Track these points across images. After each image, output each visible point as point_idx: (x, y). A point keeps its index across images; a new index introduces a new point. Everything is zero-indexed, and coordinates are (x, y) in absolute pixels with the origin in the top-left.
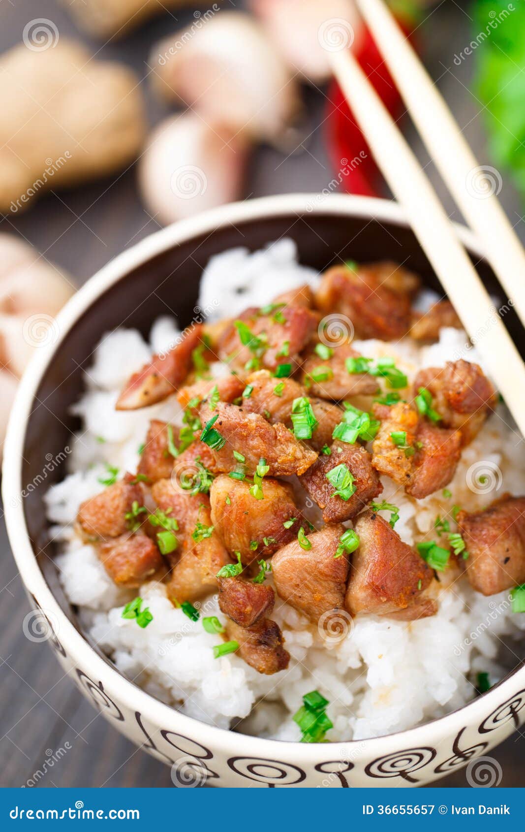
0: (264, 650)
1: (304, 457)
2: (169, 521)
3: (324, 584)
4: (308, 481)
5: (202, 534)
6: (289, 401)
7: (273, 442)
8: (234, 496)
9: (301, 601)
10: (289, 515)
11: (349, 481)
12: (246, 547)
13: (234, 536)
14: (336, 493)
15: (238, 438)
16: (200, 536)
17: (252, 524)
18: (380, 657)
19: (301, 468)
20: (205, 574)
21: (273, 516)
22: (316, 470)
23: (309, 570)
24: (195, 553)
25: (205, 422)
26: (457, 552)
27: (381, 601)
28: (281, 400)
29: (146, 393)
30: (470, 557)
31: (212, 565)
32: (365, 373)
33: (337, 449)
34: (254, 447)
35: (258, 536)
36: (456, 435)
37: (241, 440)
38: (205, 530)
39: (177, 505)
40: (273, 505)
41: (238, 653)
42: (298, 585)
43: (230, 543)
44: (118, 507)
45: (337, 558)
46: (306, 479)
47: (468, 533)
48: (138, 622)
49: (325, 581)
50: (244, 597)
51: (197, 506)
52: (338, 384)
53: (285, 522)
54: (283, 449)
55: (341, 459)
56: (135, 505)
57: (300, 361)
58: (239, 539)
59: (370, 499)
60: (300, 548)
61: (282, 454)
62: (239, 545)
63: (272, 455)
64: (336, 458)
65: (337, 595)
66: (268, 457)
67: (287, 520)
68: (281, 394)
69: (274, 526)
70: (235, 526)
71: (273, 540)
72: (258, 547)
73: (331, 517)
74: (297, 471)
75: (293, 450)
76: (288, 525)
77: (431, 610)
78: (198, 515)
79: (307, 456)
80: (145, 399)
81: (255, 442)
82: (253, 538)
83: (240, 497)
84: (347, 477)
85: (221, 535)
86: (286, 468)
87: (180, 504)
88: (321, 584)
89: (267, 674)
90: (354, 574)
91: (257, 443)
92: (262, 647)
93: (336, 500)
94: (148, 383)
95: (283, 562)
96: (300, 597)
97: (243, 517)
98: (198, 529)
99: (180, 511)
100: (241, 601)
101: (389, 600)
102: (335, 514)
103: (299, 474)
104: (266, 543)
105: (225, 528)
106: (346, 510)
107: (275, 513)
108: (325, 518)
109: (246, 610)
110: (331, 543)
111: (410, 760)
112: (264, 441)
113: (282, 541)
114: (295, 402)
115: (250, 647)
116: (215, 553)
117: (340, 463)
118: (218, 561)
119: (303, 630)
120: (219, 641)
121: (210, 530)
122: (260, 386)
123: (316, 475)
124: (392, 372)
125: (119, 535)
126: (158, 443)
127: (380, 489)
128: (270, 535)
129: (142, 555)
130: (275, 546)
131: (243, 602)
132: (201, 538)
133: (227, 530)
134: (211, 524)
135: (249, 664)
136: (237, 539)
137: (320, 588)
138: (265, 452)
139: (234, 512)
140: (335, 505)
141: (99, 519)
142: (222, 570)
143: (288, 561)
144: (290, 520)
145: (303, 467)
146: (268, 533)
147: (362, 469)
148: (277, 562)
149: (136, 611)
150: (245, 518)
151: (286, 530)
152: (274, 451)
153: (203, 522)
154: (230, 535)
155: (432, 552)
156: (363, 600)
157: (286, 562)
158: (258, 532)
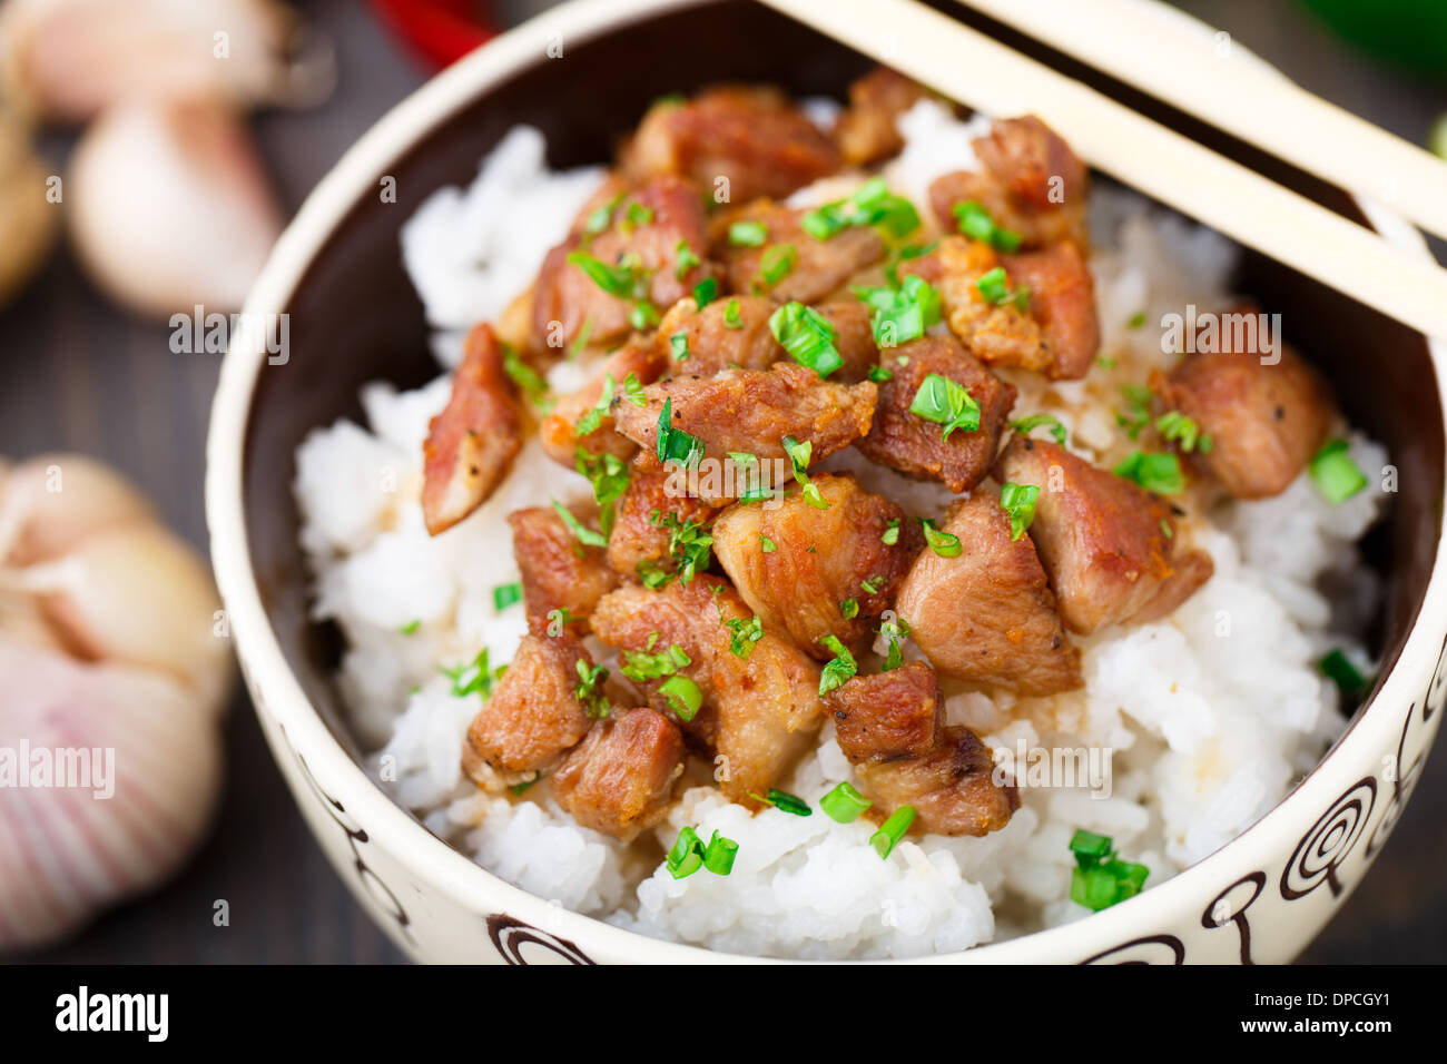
0: (973, 784)
1: (855, 400)
2: (663, 658)
3: (1015, 603)
4: (882, 442)
5: (747, 638)
6: (761, 327)
7: (788, 399)
8: (773, 530)
9: (990, 659)
10: (882, 519)
11: (959, 397)
12: (835, 620)
13: (806, 609)
14: (949, 429)
15: (722, 425)
16: (746, 644)
17: (829, 566)
18: (1174, 690)
19: (862, 420)
20: (788, 711)
21: (855, 537)
22: (886, 412)
23: (979, 590)
24: (748, 684)
25: (646, 431)
26: (1188, 445)
27: (1128, 580)
28: (746, 333)
29: (474, 471)
30: (1216, 440)
31: (791, 686)
32: (848, 227)
33: (897, 363)
34: (760, 427)
35: (849, 588)
36: (1068, 250)
37: (730, 425)
38: (749, 628)
39: (662, 622)
40: (846, 515)
41: (917, 830)
42: (971, 631)
43: (804, 629)
44: (553, 686)
45: (1019, 541)
46: (875, 440)
47: (1190, 398)
48: (712, 869)
49: (1016, 595)
50: (908, 687)
51: (702, 600)
52: (813, 269)
53: (882, 535)
54: (810, 404)
55: (918, 370)
56: (581, 667)
57: (720, 269)
58: (818, 609)
59: (1004, 415)
60: (941, 560)
61: (814, 415)
62: (820, 622)
63: (800, 422)
64: (908, 376)
65: (1046, 616)
66: (795, 430)
67: (884, 529)
68: (740, 323)
69: (869, 553)
70: (801, 588)
71: (879, 579)
72: (859, 603)
73: (963, 479)
74: (858, 429)
75: (830, 397)
76: (891, 537)
77: (1202, 570)
78: (715, 612)
79: (860, 395)
80: (478, 482)
81: (760, 415)
82: (841, 596)
83: (787, 526)
84: (952, 392)
85: (779, 626)
86: (838, 433)
87: (667, 618)
88: (1011, 608)
89: (999, 827)
90: (1055, 561)
91: (762, 414)
92: (967, 780)
93: (955, 445)
94: (466, 452)
95: (924, 603)
96: (984, 653)
97: (810, 561)
98: (735, 633)
99: (673, 629)
100: (906, 698)
101: (1141, 573)
102: (965, 469)
103: (864, 433)
104: (871, 590)
105: (784, 602)
106: (982, 452)
107: (858, 528)
108: (955, 485)
109: (925, 709)
110: (991, 522)
111: (1343, 824)
112: (771, 405)
113: (894, 573)
114: (774, 324)
115: (942, 796)
116: (788, 660)
117: (921, 378)
118: (800, 672)
119: (1008, 723)
120: (868, 829)
121: (757, 622)
122: (694, 328)
123: (891, 423)
124: (888, 205)
125: (582, 739)
126: (554, 539)
127: (1012, 391)
128: (869, 572)
129: (654, 742)
130: (886, 590)
131: (911, 697)
132: (747, 646)
133: (788, 604)
134: (748, 613)
135: (951, 834)
136: (815, 611)
137: (1012, 616)
138: (786, 423)
139: (789, 560)
140: (956, 454)
141: (528, 731)
142: (824, 677)
143: (933, 597)
144: (889, 528)
145: (863, 418)
146: (865, 570)
147: (965, 369)
148: (912, 609)
149: (698, 849)
150: (814, 561)
151: (892, 548)
152: (798, 416)
153: (736, 617)
154: (797, 612)
155: (1143, 471)
156: (1096, 598)
157: (931, 600)
158: (845, 578)
